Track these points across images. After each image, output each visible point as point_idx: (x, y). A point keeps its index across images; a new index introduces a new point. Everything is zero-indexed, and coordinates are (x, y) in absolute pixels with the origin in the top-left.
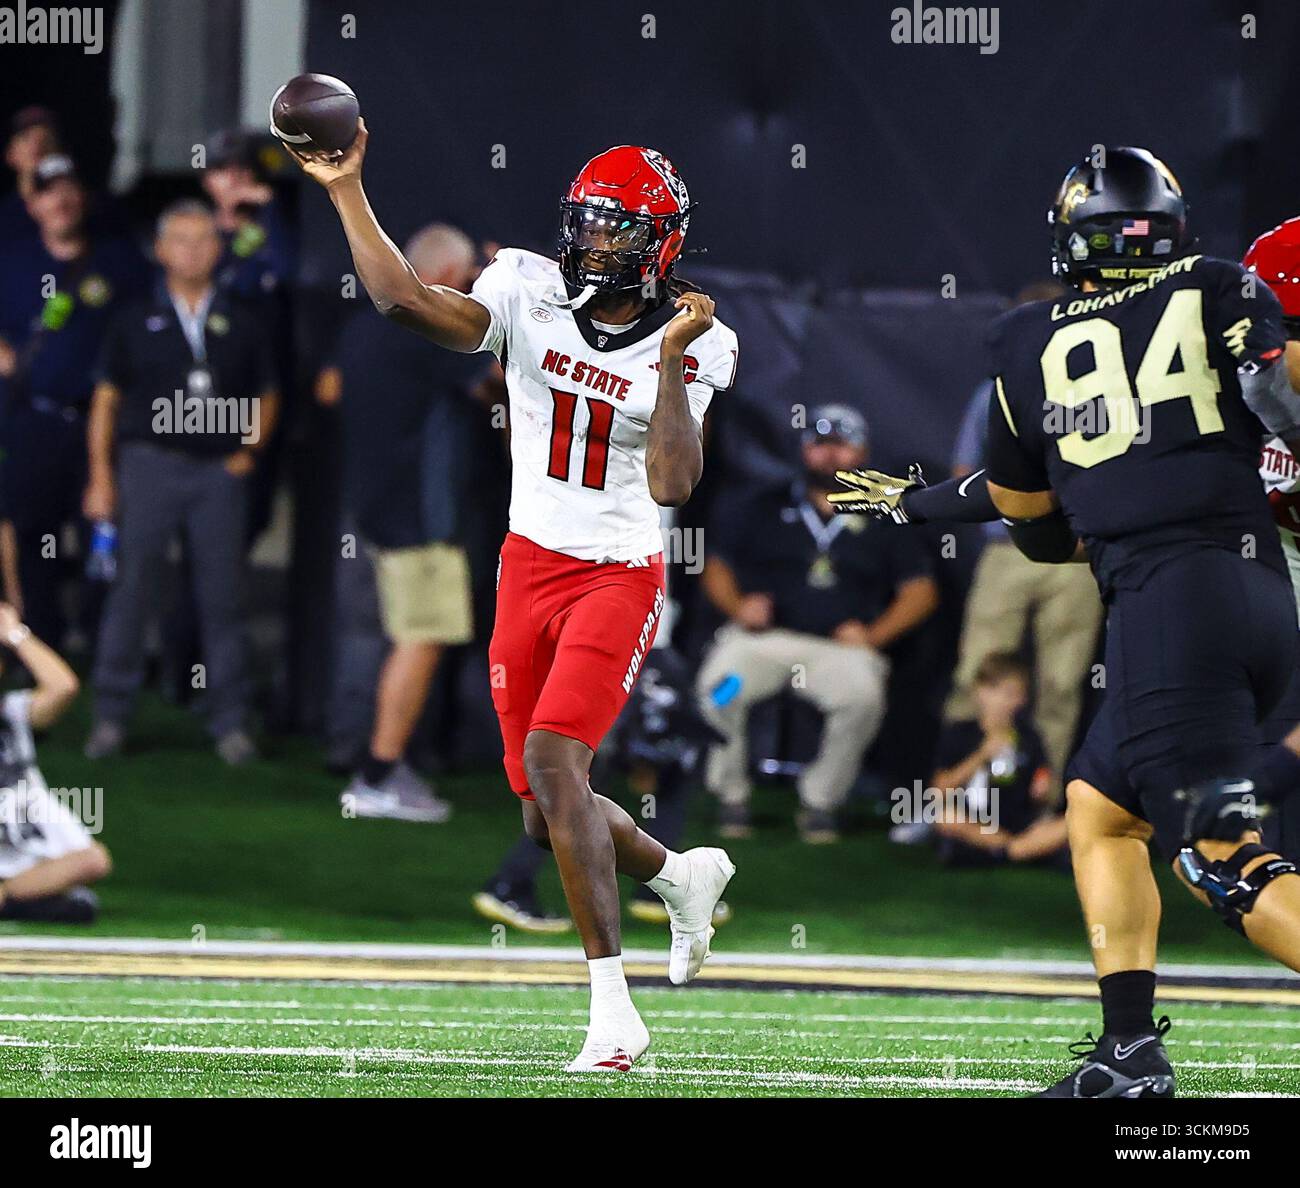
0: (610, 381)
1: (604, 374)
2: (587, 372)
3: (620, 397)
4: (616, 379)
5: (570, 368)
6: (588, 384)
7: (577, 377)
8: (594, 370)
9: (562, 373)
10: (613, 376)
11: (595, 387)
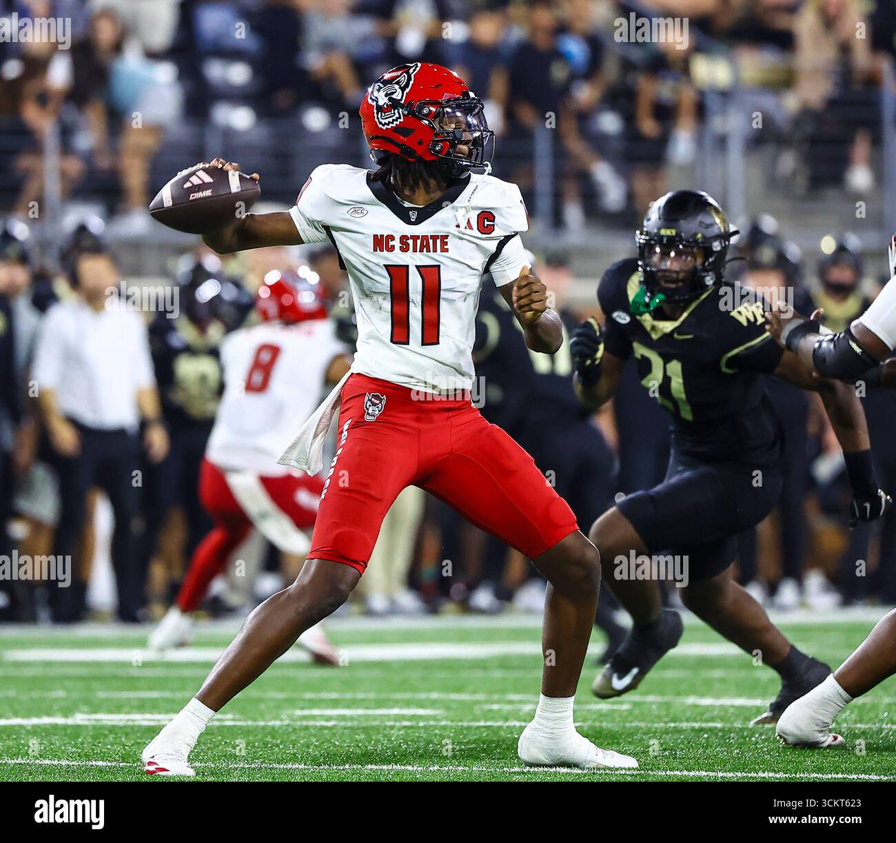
0: (431, 241)
1: (425, 238)
2: (410, 242)
3: (444, 250)
4: (435, 238)
5: (396, 243)
6: (415, 250)
7: (405, 248)
8: (415, 238)
9: (392, 249)
10: (432, 237)
11: (421, 251)
